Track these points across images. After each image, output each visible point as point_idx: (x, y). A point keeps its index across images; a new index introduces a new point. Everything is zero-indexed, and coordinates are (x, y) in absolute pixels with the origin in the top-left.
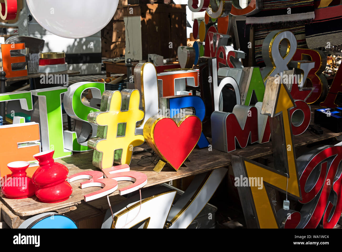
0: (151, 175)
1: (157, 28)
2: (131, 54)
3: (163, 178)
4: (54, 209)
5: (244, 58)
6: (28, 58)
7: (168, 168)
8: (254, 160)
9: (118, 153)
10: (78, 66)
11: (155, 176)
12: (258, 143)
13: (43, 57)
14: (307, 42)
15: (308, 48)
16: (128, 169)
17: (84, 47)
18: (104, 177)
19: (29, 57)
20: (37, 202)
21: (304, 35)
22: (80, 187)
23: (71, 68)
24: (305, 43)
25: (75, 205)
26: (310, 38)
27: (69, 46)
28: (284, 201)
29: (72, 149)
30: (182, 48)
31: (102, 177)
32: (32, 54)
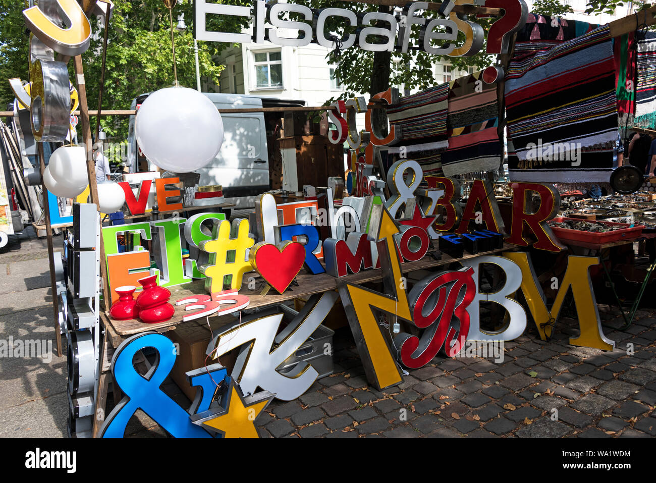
0: (256, 298)
1: (313, 159)
2: (288, 186)
3: (266, 300)
4: (153, 329)
5: (384, 187)
6: (183, 192)
7: (273, 292)
8: (361, 284)
9: (228, 278)
10: (245, 199)
11: (259, 299)
12: (372, 269)
13: (200, 191)
14: (443, 170)
15: (444, 176)
16: (237, 293)
17: (252, 181)
18: (211, 300)
19: (185, 190)
20: (139, 323)
21: (440, 163)
22: (185, 310)
23: (238, 202)
24: (442, 171)
25: (174, 325)
26: (446, 166)
27: (236, 179)
28: (395, 324)
29: (192, 276)
30: (331, 179)
31: (210, 300)
32: (187, 187)
